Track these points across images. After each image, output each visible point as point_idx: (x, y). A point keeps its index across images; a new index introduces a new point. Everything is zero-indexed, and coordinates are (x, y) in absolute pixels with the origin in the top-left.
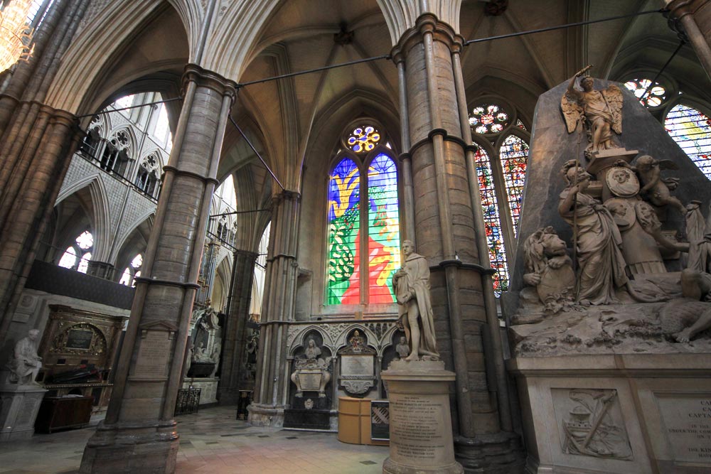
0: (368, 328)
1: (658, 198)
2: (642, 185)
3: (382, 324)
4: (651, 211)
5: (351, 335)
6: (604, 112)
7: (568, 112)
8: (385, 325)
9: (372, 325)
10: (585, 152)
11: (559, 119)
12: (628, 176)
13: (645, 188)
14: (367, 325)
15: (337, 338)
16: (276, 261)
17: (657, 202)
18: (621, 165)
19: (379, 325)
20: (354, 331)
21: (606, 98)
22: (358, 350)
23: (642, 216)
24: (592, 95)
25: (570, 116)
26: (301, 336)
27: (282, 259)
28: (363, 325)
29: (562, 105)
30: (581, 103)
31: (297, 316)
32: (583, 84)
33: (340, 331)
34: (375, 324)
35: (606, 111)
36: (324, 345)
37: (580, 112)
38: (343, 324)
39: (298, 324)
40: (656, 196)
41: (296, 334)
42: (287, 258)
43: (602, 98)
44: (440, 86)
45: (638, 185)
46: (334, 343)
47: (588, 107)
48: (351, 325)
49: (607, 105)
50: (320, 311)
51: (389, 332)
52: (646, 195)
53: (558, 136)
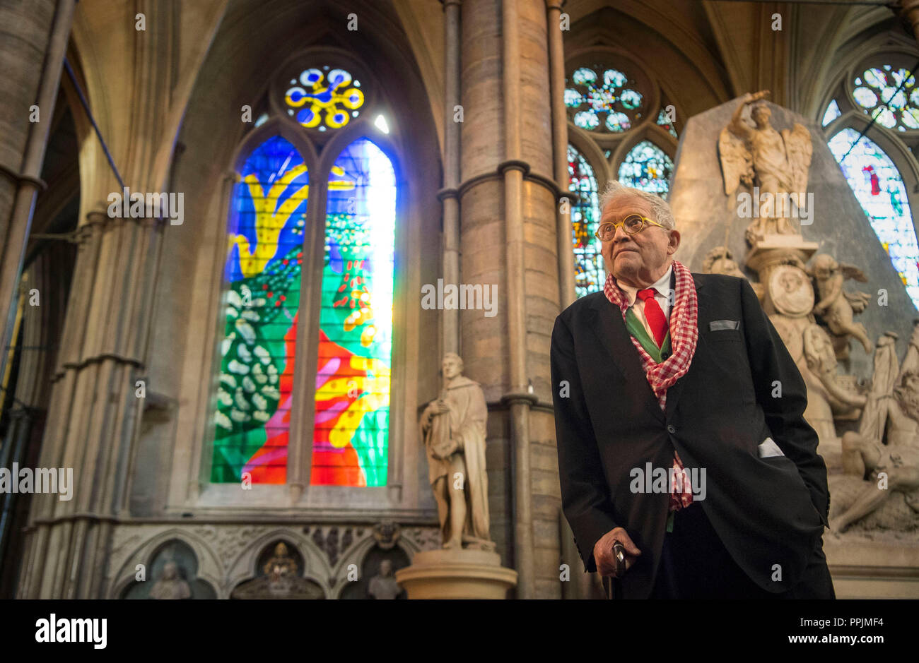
0: (309, 538)
1: (836, 323)
2: (818, 299)
3: (342, 531)
4: (826, 342)
5: (267, 554)
6: (781, 171)
7: (729, 158)
8: (348, 532)
9: (318, 532)
10: (747, 232)
11: (713, 167)
12: (799, 283)
13: (822, 305)
14: (306, 531)
15: (232, 560)
16: (93, 368)
17: (835, 330)
18: (792, 263)
19: (334, 533)
20: (275, 544)
21: (787, 145)
22: (282, 588)
23: (810, 349)
24: (767, 137)
25: (731, 165)
26: (145, 553)
27: (108, 365)
28: (299, 531)
29: (722, 146)
30: (750, 146)
31: (134, 507)
32: (755, 115)
33: (242, 544)
34: (326, 531)
35: (784, 168)
36: (200, 575)
37: (747, 161)
38: (250, 528)
39: (140, 524)
40: (834, 319)
41: (133, 547)
42: (119, 362)
43: (781, 145)
44: (525, 76)
45: (812, 299)
46: (225, 572)
47: (759, 156)
48: (270, 529)
49: (787, 158)
50: (188, 496)
51: (356, 549)
52: (822, 318)
53: (710, 197)
